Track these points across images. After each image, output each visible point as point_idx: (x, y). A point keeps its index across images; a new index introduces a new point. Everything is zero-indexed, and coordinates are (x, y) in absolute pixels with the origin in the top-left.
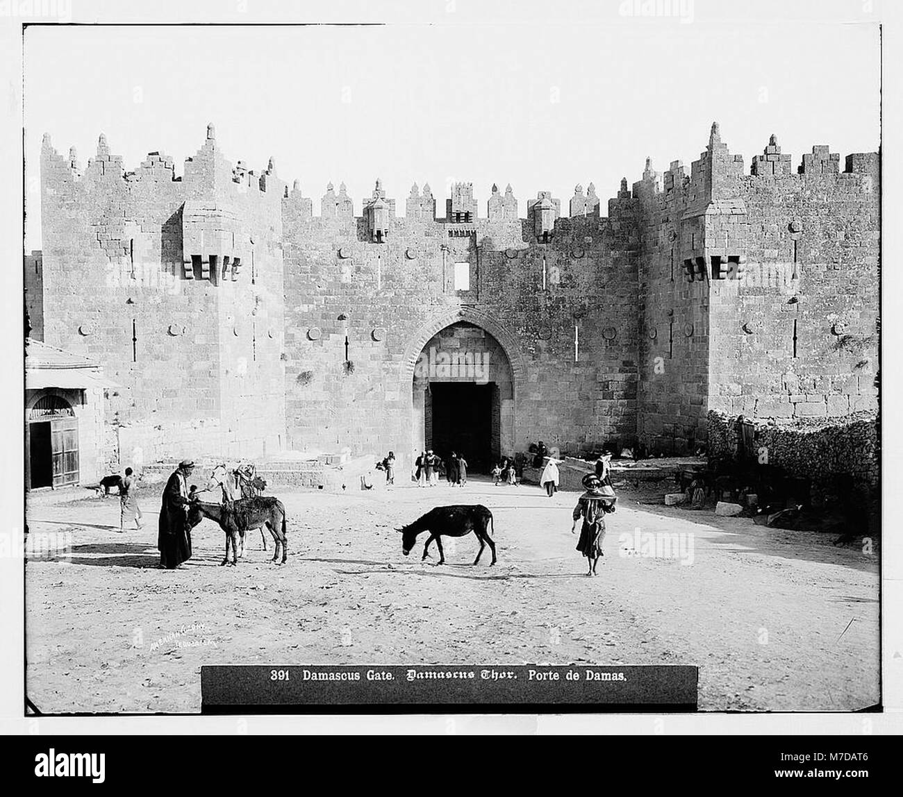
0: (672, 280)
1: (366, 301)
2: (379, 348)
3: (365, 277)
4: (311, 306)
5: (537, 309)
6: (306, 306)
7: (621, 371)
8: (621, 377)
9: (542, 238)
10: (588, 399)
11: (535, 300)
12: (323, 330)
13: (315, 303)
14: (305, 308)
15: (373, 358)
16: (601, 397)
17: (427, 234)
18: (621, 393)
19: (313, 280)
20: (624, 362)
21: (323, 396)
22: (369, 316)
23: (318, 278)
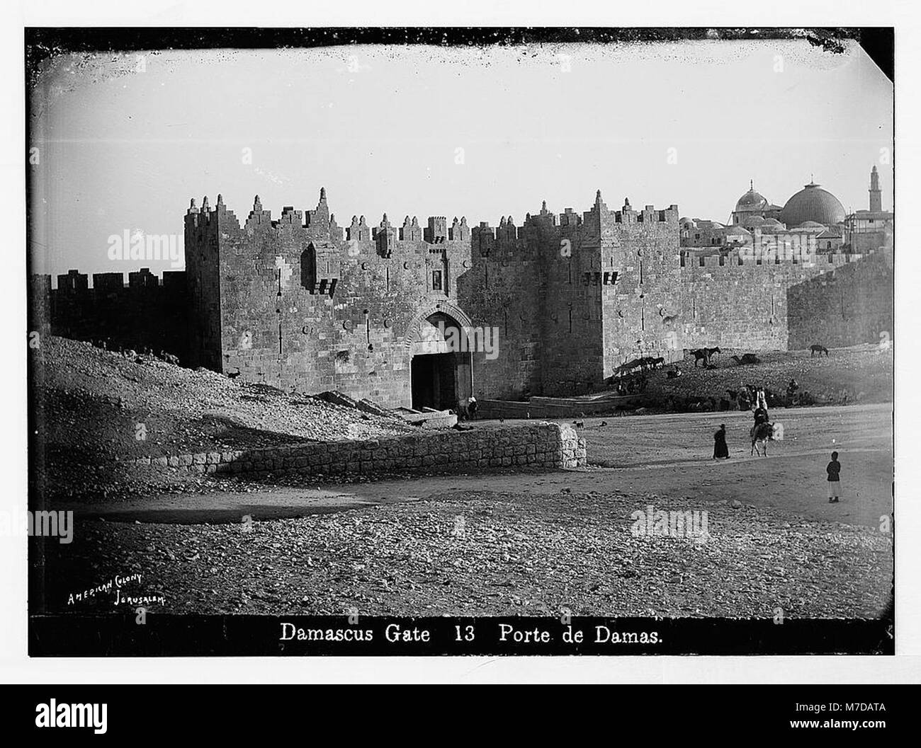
0: (570, 283)
1: (379, 300)
2: (388, 333)
3: (379, 283)
4: (345, 305)
5: (483, 301)
6: (341, 305)
7: (531, 341)
8: (531, 345)
9: (485, 254)
10: (514, 361)
11: (482, 296)
12: (353, 322)
13: (347, 302)
14: (341, 307)
15: (385, 340)
16: (520, 359)
17: (417, 252)
18: (532, 356)
19: (346, 286)
20: (533, 335)
21: (354, 370)
22: (382, 310)
23: (349, 285)
